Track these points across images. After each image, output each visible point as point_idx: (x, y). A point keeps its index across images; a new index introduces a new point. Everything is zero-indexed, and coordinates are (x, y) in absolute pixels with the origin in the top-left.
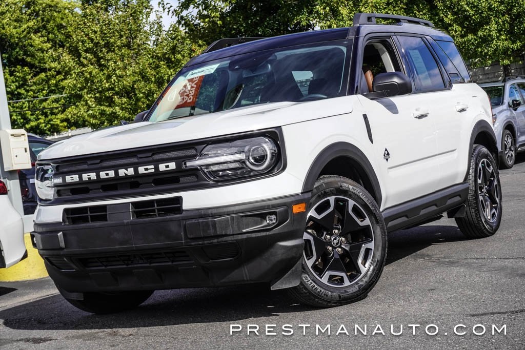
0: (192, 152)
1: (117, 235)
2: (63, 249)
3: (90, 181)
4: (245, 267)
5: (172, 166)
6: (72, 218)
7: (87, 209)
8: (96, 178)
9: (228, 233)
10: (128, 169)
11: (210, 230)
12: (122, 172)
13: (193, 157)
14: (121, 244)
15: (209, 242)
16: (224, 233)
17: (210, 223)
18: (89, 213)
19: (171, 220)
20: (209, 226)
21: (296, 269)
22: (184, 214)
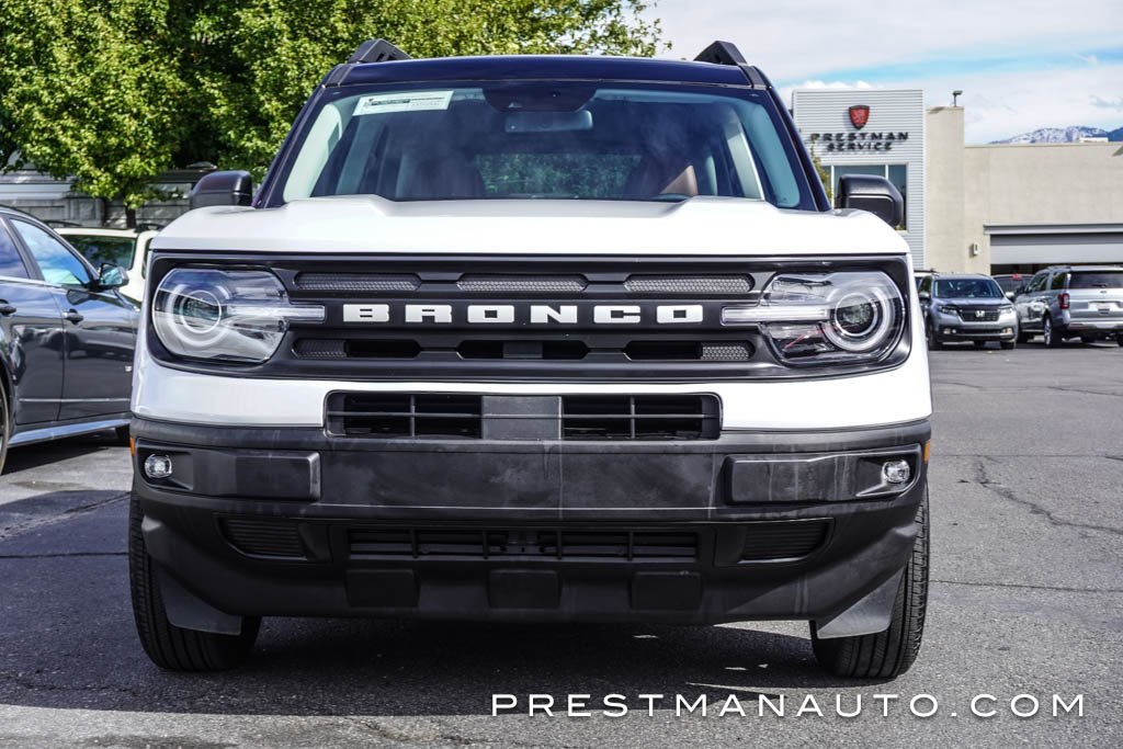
0: (740, 285)
1: (510, 477)
2: (314, 500)
3: (429, 326)
4: (806, 582)
5: (695, 313)
6: (345, 417)
7: (409, 401)
8: (450, 321)
9: (829, 499)
10: (563, 308)
11: (794, 485)
12: (540, 314)
13: (746, 299)
14: (521, 501)
15: (777, 515)
16: (820, 497)
17: (796, 469)
18: (413, 408)
19: (687, 452)
20: (792, 476)
21: (883, 593)
22: (724, 440)
